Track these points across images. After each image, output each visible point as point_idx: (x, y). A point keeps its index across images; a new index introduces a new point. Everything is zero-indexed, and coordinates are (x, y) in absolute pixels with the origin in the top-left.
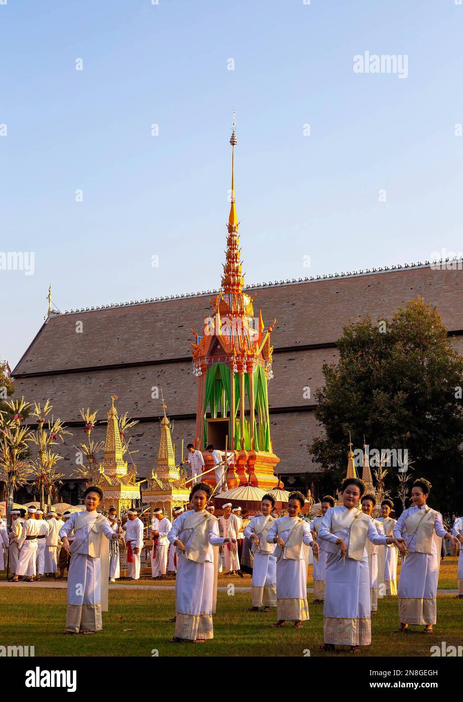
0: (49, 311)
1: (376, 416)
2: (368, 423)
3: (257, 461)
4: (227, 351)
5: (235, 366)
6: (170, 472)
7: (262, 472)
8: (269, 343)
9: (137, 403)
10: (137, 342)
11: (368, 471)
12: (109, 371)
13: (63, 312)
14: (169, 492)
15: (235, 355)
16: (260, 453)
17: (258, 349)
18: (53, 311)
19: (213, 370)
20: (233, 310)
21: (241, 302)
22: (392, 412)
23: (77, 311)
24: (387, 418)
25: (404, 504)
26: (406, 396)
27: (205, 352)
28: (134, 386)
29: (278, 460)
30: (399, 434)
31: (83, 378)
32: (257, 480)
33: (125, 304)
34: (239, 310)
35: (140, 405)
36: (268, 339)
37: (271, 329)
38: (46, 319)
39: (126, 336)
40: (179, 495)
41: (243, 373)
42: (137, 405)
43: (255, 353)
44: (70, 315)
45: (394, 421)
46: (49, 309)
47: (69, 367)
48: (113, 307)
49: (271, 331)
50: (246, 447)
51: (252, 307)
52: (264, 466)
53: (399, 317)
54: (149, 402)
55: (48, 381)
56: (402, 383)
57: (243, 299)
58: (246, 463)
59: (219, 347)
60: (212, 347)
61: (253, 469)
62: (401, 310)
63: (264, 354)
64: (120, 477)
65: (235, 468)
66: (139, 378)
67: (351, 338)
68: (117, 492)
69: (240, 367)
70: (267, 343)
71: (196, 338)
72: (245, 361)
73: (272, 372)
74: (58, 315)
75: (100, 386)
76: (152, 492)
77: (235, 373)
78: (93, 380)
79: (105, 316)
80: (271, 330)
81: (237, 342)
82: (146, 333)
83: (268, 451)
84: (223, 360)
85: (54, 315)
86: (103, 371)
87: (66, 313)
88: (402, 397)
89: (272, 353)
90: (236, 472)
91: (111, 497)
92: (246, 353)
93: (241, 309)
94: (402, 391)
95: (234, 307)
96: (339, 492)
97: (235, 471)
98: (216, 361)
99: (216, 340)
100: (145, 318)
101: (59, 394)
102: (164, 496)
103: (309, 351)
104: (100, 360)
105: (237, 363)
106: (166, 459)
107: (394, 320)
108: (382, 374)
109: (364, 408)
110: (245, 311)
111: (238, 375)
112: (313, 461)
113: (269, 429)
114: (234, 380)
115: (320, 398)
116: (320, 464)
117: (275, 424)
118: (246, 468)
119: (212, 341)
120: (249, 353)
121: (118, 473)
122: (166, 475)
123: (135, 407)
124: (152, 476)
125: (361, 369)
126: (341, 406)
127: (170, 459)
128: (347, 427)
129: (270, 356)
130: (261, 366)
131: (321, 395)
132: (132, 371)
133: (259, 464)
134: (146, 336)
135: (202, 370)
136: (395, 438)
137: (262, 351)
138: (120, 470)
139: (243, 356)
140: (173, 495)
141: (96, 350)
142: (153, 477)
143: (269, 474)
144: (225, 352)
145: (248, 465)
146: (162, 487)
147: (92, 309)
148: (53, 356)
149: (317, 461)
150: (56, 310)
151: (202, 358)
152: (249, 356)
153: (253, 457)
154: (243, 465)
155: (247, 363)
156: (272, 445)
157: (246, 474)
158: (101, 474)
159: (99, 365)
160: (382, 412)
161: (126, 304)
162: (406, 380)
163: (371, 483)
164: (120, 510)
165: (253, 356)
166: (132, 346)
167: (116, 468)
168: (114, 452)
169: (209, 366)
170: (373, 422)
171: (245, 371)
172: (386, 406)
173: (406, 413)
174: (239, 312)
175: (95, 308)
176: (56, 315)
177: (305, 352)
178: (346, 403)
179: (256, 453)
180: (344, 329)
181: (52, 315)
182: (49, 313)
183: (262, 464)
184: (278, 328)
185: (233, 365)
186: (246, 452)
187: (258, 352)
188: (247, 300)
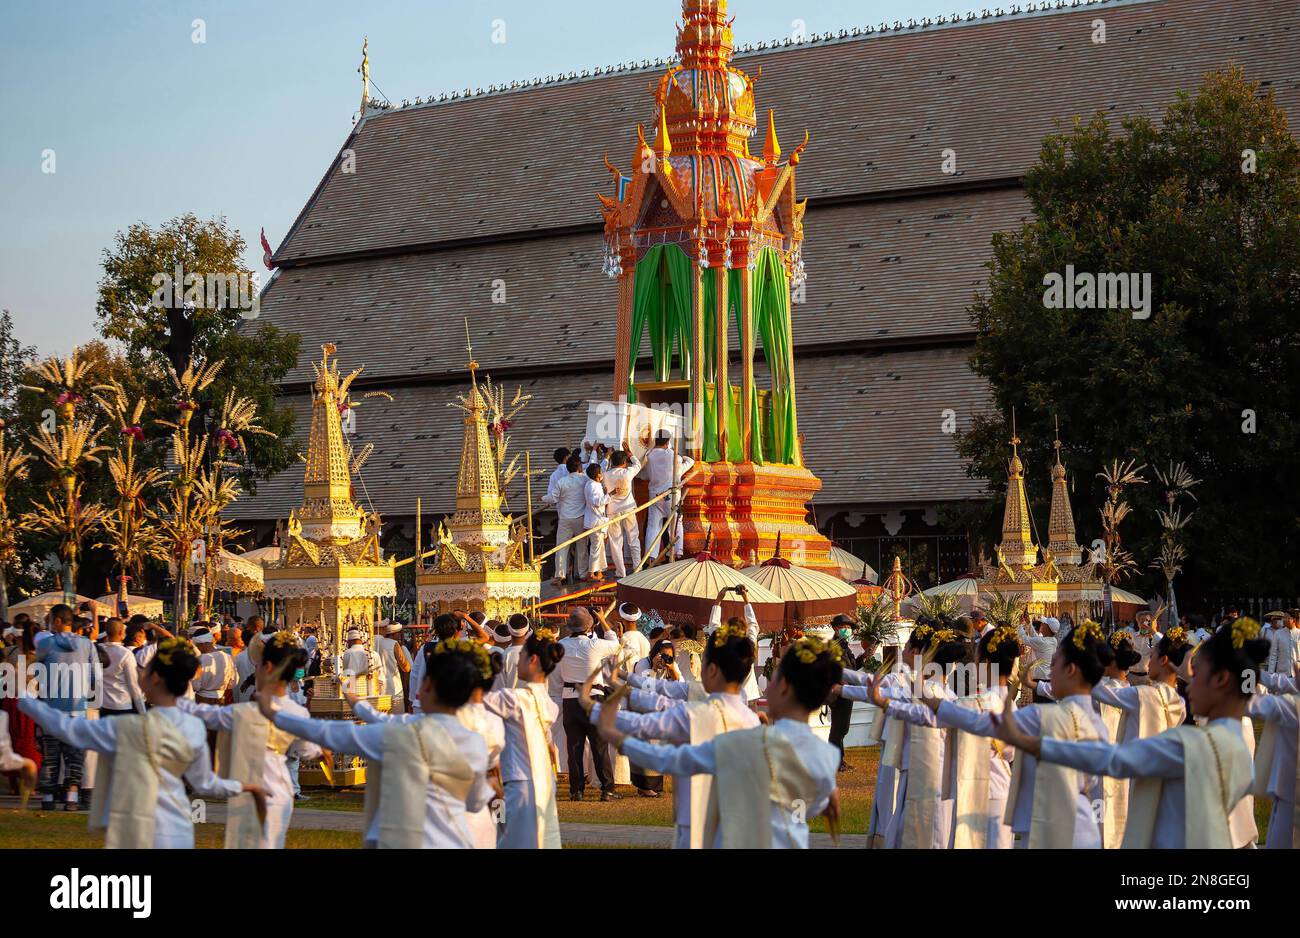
0: (364, 103)
1: (1108, 364)
2: (1091, 381)
3: (757, 489)
4: (683, 215)
5: (704, 251)
6: (484, 527)
7: (772, 513)
8: (793, 191)
9: (566, 326)
10: (573, 174)
11: (1064, 507)
12: (502, 248)
13: (397, 105)
14: (478, 576)
15: (704, 224)
16: (765, 469)
17: (761, 209)
18: (373, 101)
19: (650, 262)
20: (701, 110)
21: (722, 92)
22: (1149, 355)
23: (430, 102)
24: (1138, 368)
25: (1170, 585)
26: (1183, 314)
27: (630, 217)
28: (560, 284)
29: (816, 483)
30: (1167, 410)
31: (440, 265)
32: (756, 534)
33: (544, 81)
34: (716, 111)
35: (573, 332)
36: (788, 183)
37: (797, 158)
38: (357, 121)
39: (544, 162)
40: (507, 584)
41: (725, 270)
42: (566, 333)
43: (754, 220)
44: (413, 110)
45: (1154, 378)
46: (365, 96)
47: (409, 239)
48: (517, 90)
49: (796, 164)
50: (732, 453)
51: (751, 101)
52: (779, 501)
53: (1178, 113)
54: (596, 323)
55: (360, 273)
56: (1178, 282)
57: (727, 82)
58: (731, 494)
59: (665, 204)
60: (648, 203)
61: (748, 509)
62: (1183, 97)
63: (781, 218)
64: (341, 543)
65: (702, 504)
66: (573, 265)
67: (1060, 166)
68: (330, 581)
69: (715, 255)
70: (786, 190)
71: (617, 181)
72: (728, 239)
73: (802, 264)
74: (385, 111)
75: (481, 286)
76: (441, 577)
77: (703, 268)
78: (465, 272)
79: (497, 111)
80: (798, 160)
81: (711, 191)
82: (594, 151)
83: (791, 462)
84: (671, 237)
85: (375, 112)
86: (488, 249)
87: (405, 106)
88: (1175, 319)
89: (801, 216)
90: (706, 515)
91: (316, 594)
92: (730, 220)
93: (723, 107)
94: (1174, 304)
95: (704, 102)
96: (987, 559)
97: (702, 512)
98: (656, 239)
99: (655, 186)
100: (592, 115)
101: (383, 306)
102: (468, 587)
103: (988, 195)
104: (481, 222)
105: (709, 243)
106: (476, 496)
107: (1166, 122)
108: (1127, 259)
109: (1082, 345)
110: (731, 111)
111: (712, 275)
112: (969, 472)
113: (794, 407)
114: (701, 286)
115: (981, 316)
116: (986, 481)
117: (898, 378)
118: (729, 506)
119: (647, 189)
120: (741, 218)
121: (335, 534)
122: (475, 533)
123: (561, 337)
124: (439, 538)
125: (1077, 248)
126: (1025, 340)
127: (486, 495)
128: (1039, 392)
129: (797, 224)
130: (772, 249)
131: (986, 309)
132: (559, 248)
133: (765, 496)
134: (595, 159)
135: (623, 264)
136: (1157, 419)
137: (775, 211)
138: (342, 527)
139: (723, 226)
140: (488, 584)
141: (471, 196)
142: (443, 541)
143: (793, 518)
144: (679, 217)
145: (735, 499)
146: (463, 564)
147: (466, 96)
148: (371, 213)
149: (979, 474)
150: (381, 100)
151: (624, 231)
152: (738, 227)
153: (746, 480)
154: (722, 498)
155: (733, 244)
156: (803, 447)
157: (729, 519)
158: (293, 538)
159: (478, 233)
160: (1123, 354)
161: (548, 83)
162: (1187, 275)
163: (1072, 537)
164: (340, 624)
165: (748, 226)
166: (561, 184)
167: (331, 523)
168: (326, 484)
169: (641, 252)
170: (1102, 380)
171: (729, 264)
172: (1133, 341)
173: (1186, 356)
174: (716, 116)
175: (474, 93)
176: (380, 110)
177: (977, 197)
178: (1037, 331)
179: (756, 467)
180: (1045, 145)
181: (372, 113)
182: (365, 106)
183: (771, 496)
184: (913, 137)
185: (698, 250)
186: (730, 466)
187: (764, 215)
188: (737, 84)
